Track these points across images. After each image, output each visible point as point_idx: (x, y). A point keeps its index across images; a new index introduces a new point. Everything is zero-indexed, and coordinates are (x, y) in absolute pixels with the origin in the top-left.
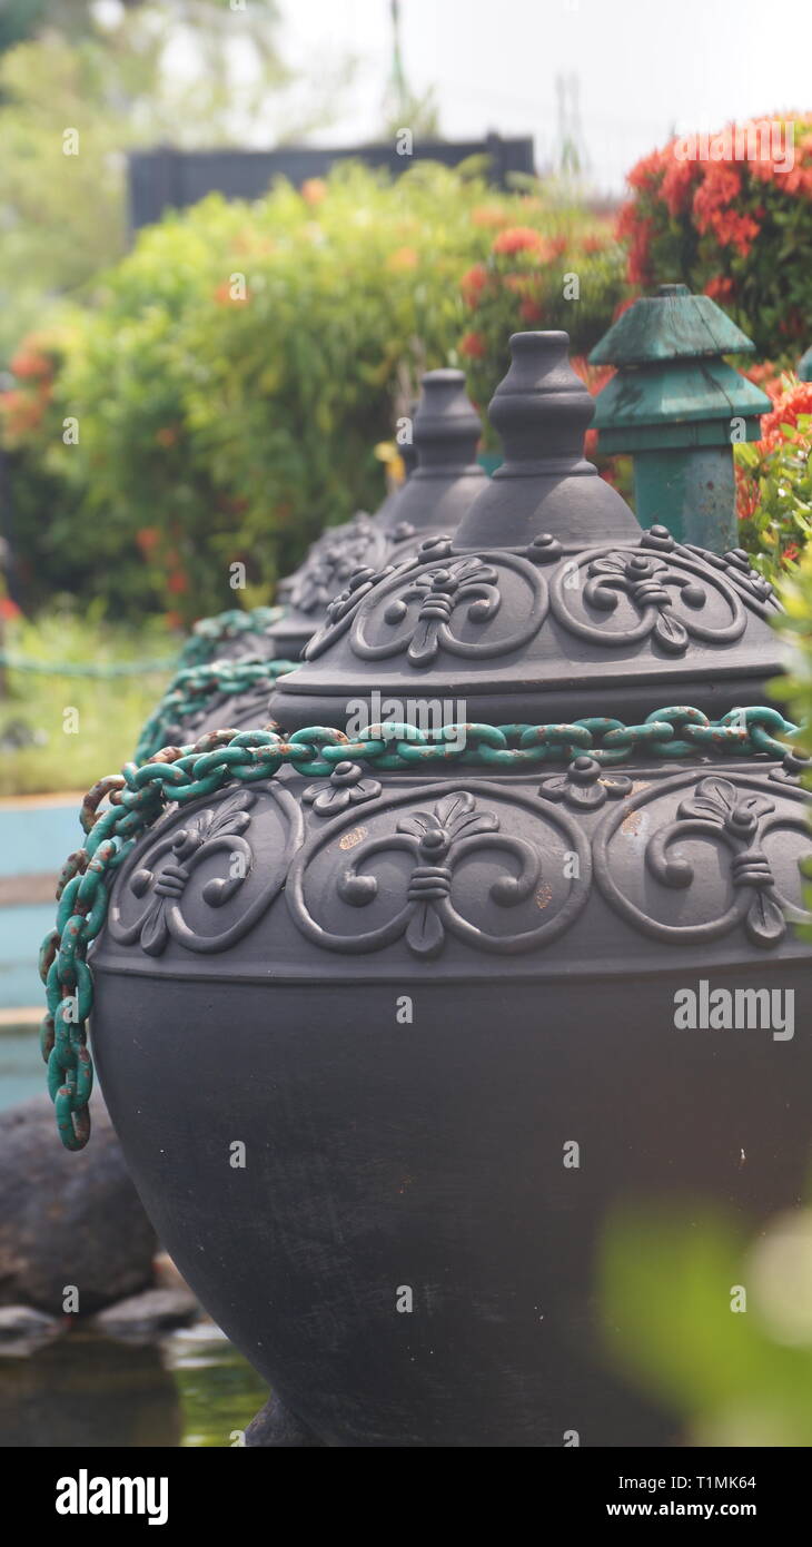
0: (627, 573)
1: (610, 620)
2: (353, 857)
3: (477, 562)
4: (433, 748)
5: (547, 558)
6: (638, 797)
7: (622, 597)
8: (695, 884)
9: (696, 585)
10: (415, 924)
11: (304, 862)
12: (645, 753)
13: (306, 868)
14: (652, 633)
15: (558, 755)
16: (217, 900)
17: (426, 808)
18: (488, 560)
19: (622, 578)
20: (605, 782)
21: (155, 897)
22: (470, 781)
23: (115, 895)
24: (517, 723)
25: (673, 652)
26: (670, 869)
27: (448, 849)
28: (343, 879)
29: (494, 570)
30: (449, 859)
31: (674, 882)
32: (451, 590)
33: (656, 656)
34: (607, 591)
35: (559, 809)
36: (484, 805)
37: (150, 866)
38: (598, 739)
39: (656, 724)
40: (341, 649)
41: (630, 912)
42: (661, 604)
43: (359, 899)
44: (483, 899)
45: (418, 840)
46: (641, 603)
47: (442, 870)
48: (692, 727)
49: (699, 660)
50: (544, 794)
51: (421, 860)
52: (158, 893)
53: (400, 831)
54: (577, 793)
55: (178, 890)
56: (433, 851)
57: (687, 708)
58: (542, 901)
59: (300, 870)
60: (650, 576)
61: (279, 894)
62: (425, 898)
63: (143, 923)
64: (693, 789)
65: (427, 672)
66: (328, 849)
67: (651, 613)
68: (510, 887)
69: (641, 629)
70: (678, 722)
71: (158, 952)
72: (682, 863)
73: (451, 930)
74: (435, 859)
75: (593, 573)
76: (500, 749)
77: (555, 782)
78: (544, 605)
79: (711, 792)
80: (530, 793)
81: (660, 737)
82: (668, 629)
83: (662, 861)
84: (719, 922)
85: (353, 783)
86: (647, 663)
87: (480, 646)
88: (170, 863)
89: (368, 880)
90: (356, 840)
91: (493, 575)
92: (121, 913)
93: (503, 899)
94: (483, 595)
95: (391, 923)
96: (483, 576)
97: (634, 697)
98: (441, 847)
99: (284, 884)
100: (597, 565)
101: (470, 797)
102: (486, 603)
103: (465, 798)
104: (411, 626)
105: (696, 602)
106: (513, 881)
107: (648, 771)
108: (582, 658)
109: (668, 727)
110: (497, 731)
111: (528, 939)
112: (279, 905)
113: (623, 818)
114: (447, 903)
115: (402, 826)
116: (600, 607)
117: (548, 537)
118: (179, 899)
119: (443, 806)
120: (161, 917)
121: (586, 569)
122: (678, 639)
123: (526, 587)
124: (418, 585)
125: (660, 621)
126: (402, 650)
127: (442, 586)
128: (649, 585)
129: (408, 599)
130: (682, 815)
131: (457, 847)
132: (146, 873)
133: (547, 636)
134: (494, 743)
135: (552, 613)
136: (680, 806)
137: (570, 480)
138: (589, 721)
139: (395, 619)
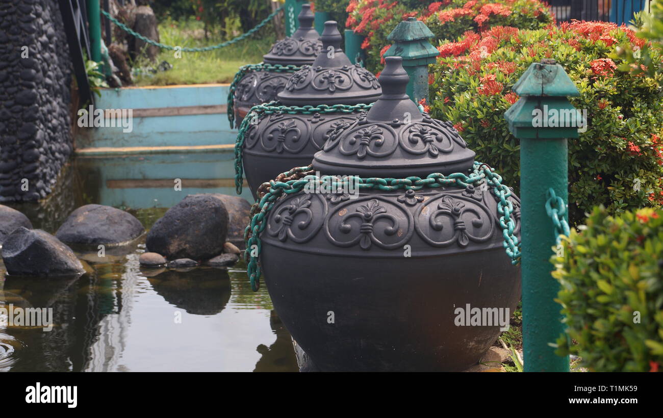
0: (420, 132)
1: (416, 146)
2: (344, 218)
3: (376, 126)
4: (365, 185)
5: (397, 126)
6: (426, 202)
7: (419, 139)
8: (444, 230)
9: (440, 135)
10: (363, 239)
11: (328, 219)
12: (427, 187)
13: (329, 221)
14: (429, 151)
15: (402, 188)
16: (302, 228)
17: (364, 204)
18: (379, 126)
19: (419, 133)
20: (417, 197)
21: (283, 225)
22: (377, 195)
23: (269, 221)
24: (390, 177)
25: (434, 156)
26: (437, 225)
27: (372, 218)
28: (341, 226)
29: (382, 130)
30: (372, 221)
31: (438, 229)
32: (369, 136)
33: (430, 158)
34: (415, 138)
35: (403, 205)
36: (382, 204)
37: (280, 214)
38: (414, 183)
39: (430, 179)
40: (336, 150)
41: (425, 238)
42: (431, 142)
43: (346, 231)
44: (383, 233)
45: (363, 215)
46: (425, 141)
47: (370, 224)
48: (440, 179)
49: (441, 159)
50: (399, 201)
51: (364, 221)
52: (284, 223)
53: (357, 211)
54: (409, 201)
55: (290, 223)
56: (368, 219)
57: (439, 174)
58: (400, 234)
59: (328, 221)
60: (427, 133)
61: (321, 227)
62: (366, 233)
63: (279, 232)
64: (441, 199)
65: (363, 160)
66: (336, 215)
67: (428, 144)
68: (391, 230)
69: (425, 150)
70: (436, 178)
71: (284, 241)
72: (439, 223)
73: (373, 242)
74: (368, 221)
75: (411, 132)
76: (385, 185)
77: (402, 197)
78: (397, 142)
79: (447, 201)
80: (394, 200)
81: (431, 183)
82: (433, 149)
83: (434, 223)
84: (450, 241)
86: (427, 160)
87: (378, 154)
88: (286, 215)
89: (348, 226)
90: (344, 213)
91: (382, 132)
92: (271, 226)
93: (388, 234)
94: (379, 138)
95: (355, 239)
96: (379, 132)
97: (423, 171)
98: (370, 218)
99: (323, 225)
100: (412, 129)
101: (377, 200)
102: (380, 141)
103: (376, 201)
104: (357, 147)
105: (440, 140)
106: (391, 228)
107: (428, 193)
108: (409, 158)
109: (433, 180)
110: (384, 180)
111: (395, 246)
112: (321, 231)
113: (422, 209)
114: (372, 234)
115: (358, 209)
116: (413, 142)
117: (397, 120)
118: (290, 226)
119: (370, 203)
120: (285, 231)
121: (408, 130)
122: (436, 152)
123: (392, 136)
124: (359, 133)
125: (430, 147)
126: (356, 153)
127: (367, 134)
128: (427, 136)
129: (356, 137)
130: (439, 208)
131: (375, 217)
132: (279, 216)
133: (398, 151)
134: (383, 184)
135: (400, 144)
136: (438, 206)
137: (402, 101)
138: (411, 178)
139: (352, 143)
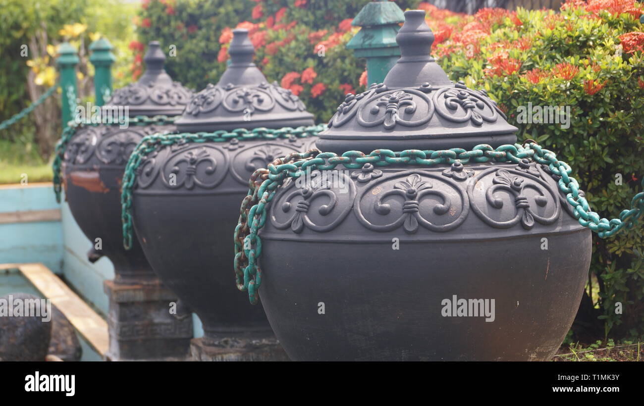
0: (458, 96)
1: (456, 113)
2: (380, 197)
3: (403, 92)
4: (400, 158)
5: (428, 91)
6: (478, 176)
7: (459, 105)
8: (504, 208)
9: (480, 102)
10: (407, 221)
11: (359, 199)
12: (473, 161)
13: (360, 201)
14: (471, 119)
15: (445, 161)
16: (324, 213)
17: (404, 179)
18: (406, 92)
19: (457, 99)
20: (465, 171)
21: (296, 212)
22: (416, 170)
23: (272, 212)
24: (429, 150)
25: (478, 125)
26: (496, 202)
27: (417, 195)
28: (378, 205)
29: (411, 96)
30: (417, 198)
31: (497, 206)
32: (397, 102)
33: (473, 126)
34: (453, 103)
35: (451, 180)
36: (424, 179)
37: (289, 201)
38: (458, 156)
39: (477, 150)
40: (353, 122)
41: (484, 217)
42: (472, 108)
43: (385, 212)
44: (431, 212)
45: (405, 192)
46: (466, 108)
47: (416, 202)
48: (488, 152)
49: (486, 128)
50: (443, 174)
51: (407, 198)
52: (297, 210)
53: (395, 188)
54: (457, 175)
55: (305, 210)
56: (411, 195)
57: (487, 145)
58: (452, 213)
59: (358, 202)
60: (466, 98)
61: (352, 209)
62: (411, 212)
63: (292, 221)
64: (495, 173)
65: (392, 131)
66: (368, 194)
67: (469, 111)
68: (442, 208)
69: (467, 116)
70: (484, 150)
71: (299, 232)
72: (499, 199)
73: (421, 224)
74: (413, 198)
75: (446, 97)
76: (424, 158)
77: (448, 171)
78: (432, 108)
79: (502, 175)
80: (439, 174)
81: (479, 155)
82: (476, 116)
83: (493, 199)
84: (514, 220)
85: (371, 171)
86: (470, 129)
87: (412, 122)
88: (300, 199)
89: (386, 205)
90: (379, 191)
91: (411, 97)
92: (275, 217)
93: (438, 212)
94: (409, 104)
95: (397, 221)
96: (408, 97)
97: (467, 142)
98: (415, 193)
99: (353, 206)
100: (447, 94)
101: (419, 175)
102: (411, 107)
103: (418, 176)
104: (382, 115)
105: (481, 108)
106: (442, 206)
107: (478, 167)
108: (448, 127)
109: (481, 152)
110: (423, 152)
111: (448, 227)
112: (352, 214)
113: (475, 183)
114: (418, 213)
115: (397, 186)
116: (452, 109)
117: (427, 83)
118: (307, 213)
119: (410, 179)
120: (300, 219)
121: (443, 95)
122: (480, 120)
123: (424, 102)
124: (381, 100)
125: (473, 114)
126: (382, 123)
127: (393, 101)
128: (467, 101)
129: (379, 105)
130: (495, 182)
131: (419, 194)
132: (288, 203)
133: (435, 119)
134: (421, 157)
135: (436, 111)
136: (493, 179)
137: (428, 64)
138: (454, 149)
139: (375, 113)
